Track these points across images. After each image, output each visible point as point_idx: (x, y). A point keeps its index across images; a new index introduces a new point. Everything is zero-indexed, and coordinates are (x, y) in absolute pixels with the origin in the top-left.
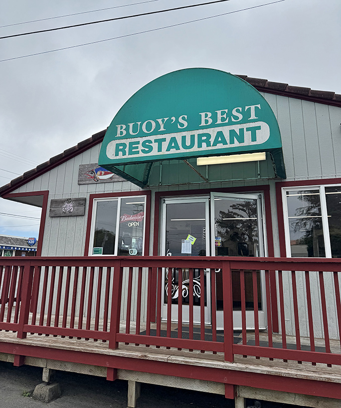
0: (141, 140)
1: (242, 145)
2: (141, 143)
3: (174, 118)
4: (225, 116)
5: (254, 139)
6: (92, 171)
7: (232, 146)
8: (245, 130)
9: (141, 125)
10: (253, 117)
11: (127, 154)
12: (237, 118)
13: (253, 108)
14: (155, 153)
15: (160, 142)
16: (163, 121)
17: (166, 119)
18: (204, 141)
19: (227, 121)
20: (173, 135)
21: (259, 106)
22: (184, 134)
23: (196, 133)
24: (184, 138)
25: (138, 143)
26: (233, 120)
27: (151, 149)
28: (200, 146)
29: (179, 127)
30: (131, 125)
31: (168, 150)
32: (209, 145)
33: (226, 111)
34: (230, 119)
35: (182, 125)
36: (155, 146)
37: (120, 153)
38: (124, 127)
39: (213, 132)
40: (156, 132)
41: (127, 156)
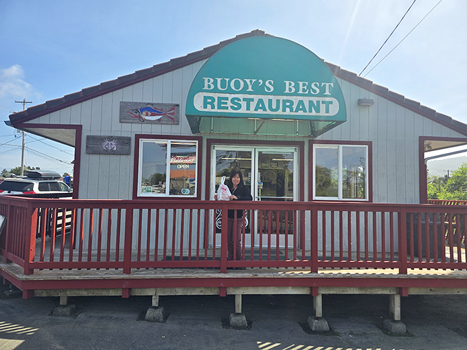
0: (231, 96)
1: (318, 114)
2: (230, 99)
3: (261, 81)
4: (305, 88)
5: (327, 111)
6: (137, 110)
7: (310, 114)
8: (321, 103)
9: (230, 82)
10: (327, 93)
11: (216, 107)
12: (315, 91)
13: (327, 85)
14: (243, 110)
15: (248, 101)
16: (251, 82)
17: (254, 81)
18: (288, 106)
19: (307, 92)
20: (261, 97)
21: (332, 84)
22: (271, 97)
23: (282, 98)
24: (270, 101)
25: (227, 99)
26: (312, 92)
27: (240, 107)
28: (284, 110)
29: (266, 90)
30: (219, 80)
31: (256, 110)
32: (291, 111)
33: (307, 83)
34: (309, 92)
35: (269, 89)
36: (244, 104)
37: (209, 106)
38: (212, 80)
39: (296, 100)
40: (244, 91)
41: (216, 110)
